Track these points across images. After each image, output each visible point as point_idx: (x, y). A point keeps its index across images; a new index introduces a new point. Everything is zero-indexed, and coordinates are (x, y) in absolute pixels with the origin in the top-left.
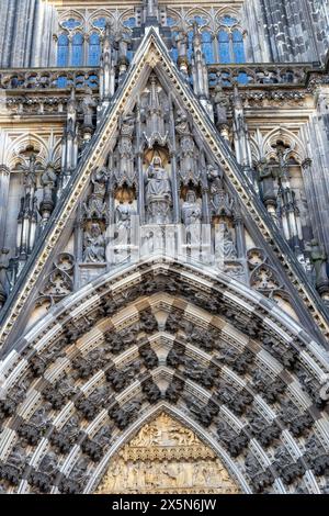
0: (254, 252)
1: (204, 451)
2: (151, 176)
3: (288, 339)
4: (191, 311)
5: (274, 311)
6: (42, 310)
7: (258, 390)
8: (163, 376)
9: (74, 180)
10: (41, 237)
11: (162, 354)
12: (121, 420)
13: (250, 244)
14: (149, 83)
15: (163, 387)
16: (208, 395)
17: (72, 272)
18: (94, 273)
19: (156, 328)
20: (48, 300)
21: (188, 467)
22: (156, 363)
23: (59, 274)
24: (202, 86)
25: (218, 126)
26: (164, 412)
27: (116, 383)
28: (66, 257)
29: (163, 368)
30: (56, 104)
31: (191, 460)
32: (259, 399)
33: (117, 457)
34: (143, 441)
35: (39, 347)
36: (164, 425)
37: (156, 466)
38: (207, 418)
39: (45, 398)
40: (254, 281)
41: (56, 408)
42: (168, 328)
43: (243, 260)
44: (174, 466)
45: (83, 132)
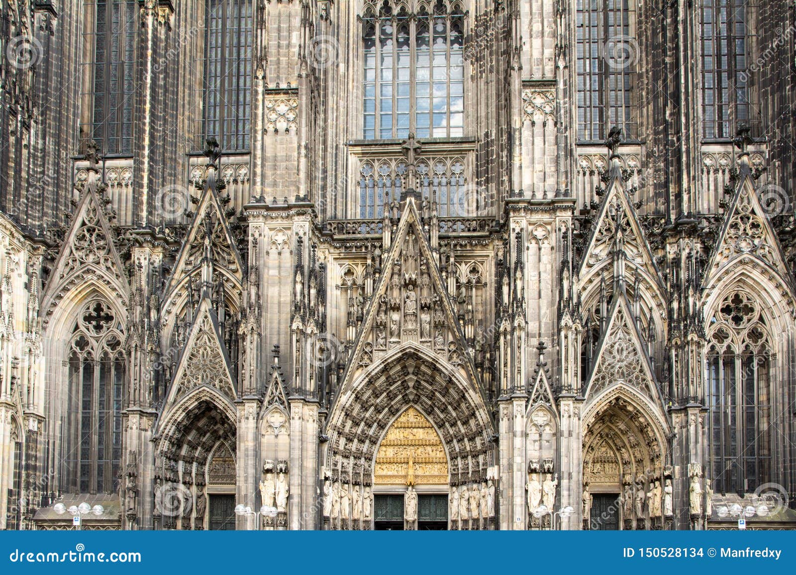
0: (452, 343)
1: (428, 425)
2: (408, 297)
3: (461, 387)
4: (423, 368)
5: (457, 375)
6: (360, 370)
7: (450, 404)
8: (411, 393)
9: (371, 305)
10: (358, 335)
11: (411, 384)
12: (393, 412)
13: (451, 338)
14: (408, 234)
15: (411, 397)
16: (430, 403)
17: (371, 352)
18: (381, 353)
19: (408, 373)
20: (361, 366)
21: (421, 430)
22: (409, 387)
23: (366, 353)
24: (435, 242)
25: (441, 270)
26: (412, 406)
27: (390, 397)
28: (369, 344)
29: (411, 390)
30: (361, 247)
31: (422, 428)
32: (449, 407)
33: (392, 425)
34: (403, 419)
35: (359, 389)
36: (411, 412)
37: (408, 430)
38: (430, 412)
39: (362, 407)
40: (450, 359)
41: (367, 410)
42: (413, 373)
43: (446, 348)
44: (415, 430)
45: (374, 273)
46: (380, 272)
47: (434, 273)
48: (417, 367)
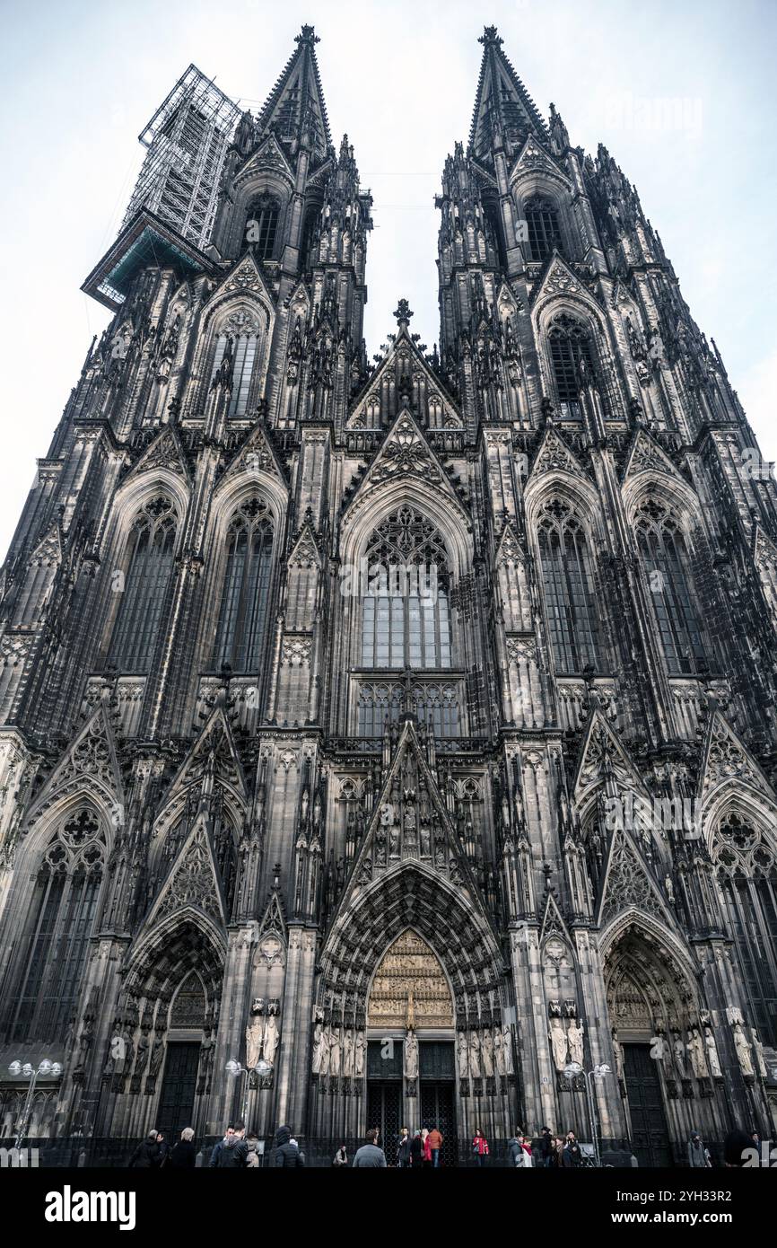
0: (453, 860)
1: (428, 951)
2: (407, 813)
3: (465, 910)
4: (423, 886)
5: (460, 895)
6: (358, 889)
7: (453, 927)
8: (410, 913)
9: (371, 820)
10: (357, 851)
11: (410, 903)
12: (390, 936)
13: (451, 855)
14: (407, 752)
15: (410, 918)
16: (430, 925)
17: (370, 869)
18: (381, 871)
19: (408, 892)
20: (360, 884)
21: (420, 958)
22: (407, 907)
23: (365, 870)
24: (432, 761)
25: (439, 787)
26: (410, 929)
27: (388, 919)
28: (368, 860)
29: (410, 910)
30: (361, 763)
31: (422, 954)
32: (452, 931)
33: (389, 951)
34: (400, 944)
35: (357, 909)
36: (410, 937)
37: (406, 957)
38: (430, 936)
39: (358, 930)
40: (452, 877)
41: (363, 934)
42: (413, 892)
43: (447, 866)
44: (414, 957)
45: (375, 788)
46: (381, 787)
47: (433, 790)
48: (417, 885)
